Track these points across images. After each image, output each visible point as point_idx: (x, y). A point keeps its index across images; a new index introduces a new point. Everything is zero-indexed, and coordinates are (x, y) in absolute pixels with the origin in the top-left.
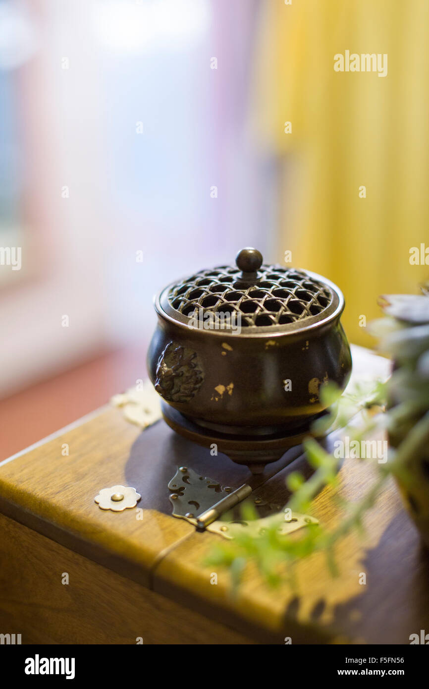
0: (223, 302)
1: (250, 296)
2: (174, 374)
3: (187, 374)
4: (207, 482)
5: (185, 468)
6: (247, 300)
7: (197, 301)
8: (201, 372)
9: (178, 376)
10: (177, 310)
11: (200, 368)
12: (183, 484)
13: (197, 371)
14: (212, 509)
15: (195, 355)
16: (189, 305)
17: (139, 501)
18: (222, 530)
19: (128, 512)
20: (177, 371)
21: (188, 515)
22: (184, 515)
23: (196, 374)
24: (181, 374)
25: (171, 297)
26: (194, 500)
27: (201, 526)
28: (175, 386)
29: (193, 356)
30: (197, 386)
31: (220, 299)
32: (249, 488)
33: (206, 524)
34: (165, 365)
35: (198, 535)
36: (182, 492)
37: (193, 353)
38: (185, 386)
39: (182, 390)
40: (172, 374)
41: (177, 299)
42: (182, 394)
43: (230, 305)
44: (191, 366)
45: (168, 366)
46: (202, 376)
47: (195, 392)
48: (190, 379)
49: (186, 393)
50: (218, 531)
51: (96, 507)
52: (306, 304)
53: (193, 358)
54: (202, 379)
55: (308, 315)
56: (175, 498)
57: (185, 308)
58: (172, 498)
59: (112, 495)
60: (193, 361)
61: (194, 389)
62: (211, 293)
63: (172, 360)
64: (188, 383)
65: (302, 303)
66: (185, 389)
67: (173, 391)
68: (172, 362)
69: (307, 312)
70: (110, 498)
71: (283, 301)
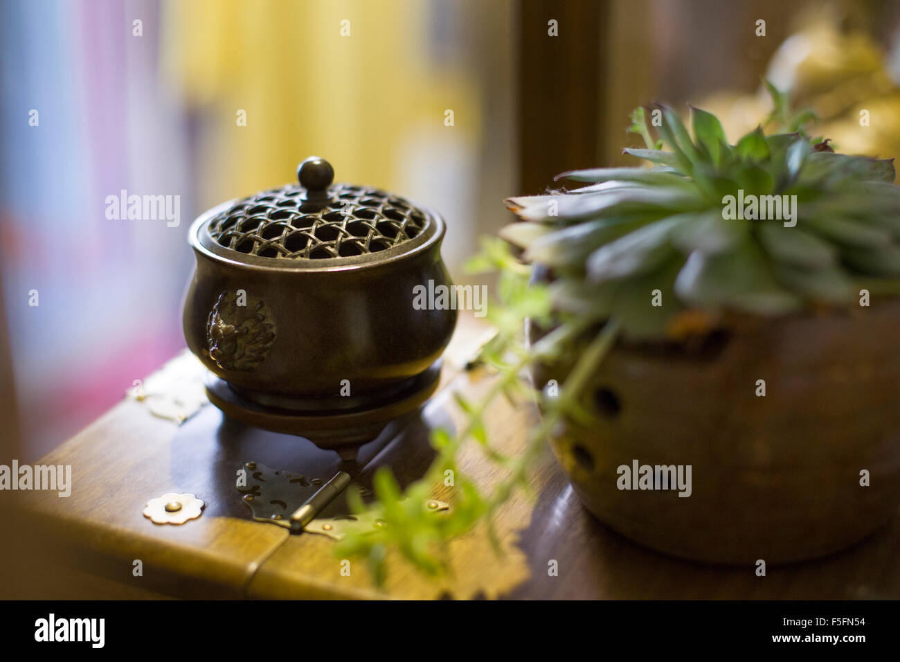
0: (291, 230)
1: (325, 219)
2: (236, 332)
3: (253, 331)
4: (287, 476)
5: (253, 462)
6: (322, 225)
7: (255, 233)
8: (271, 326)
9: (240, 335)
10: (228, 248)
11: (269, 321)
12: (257, 483)
13: (267, 324)
14: (307, 504)
15: (262, 304)
16: (244, 240)
17: (203, 509)
18: (324, 529)
19: (191, 524)
20: (240, 328)
21: (273, 516)
22: (270, 517)
23: (265, 330)
24: (245, 330)
25: (214, 234)
26: (277, 499)
27: (297, 526)
28: (238, 349)
29: (259, 306)
30: (268, 345)
31: (287, 227)
32: (346, 476)
33: (304, 523)
34: (221, 321)
35: (295, 539)
36: (258, 491)
37: (258, 302)
38: (251, 347)
39: (247, 353)
40: (234, 331)
41: (224, 235)
42: (248, 359)
43: (302, 233)
44: (259, 320)
45: (225, 322)
46: (274, 330)
47: (265, 355)
48: (258, 336)
49: (253, 357)
50: (321, 530)
51: (148, 523)
52: (399, 224)
53: (260, 308)
54: (273, 335)
55: (404, 239)
56: (251, 499)
57: (239, 244)
58: (246, 499)
59: (165, 504)
60: (259, 312)
61: (264, 350)
62: (271, 221)
63: (230, 314)
64: (256, 343)
65: (395, 225)
66: (252, 351)
67: (236, 355)
68: (231, 316)
69: (402, 235)
70: (164, 509)
71: (370, 223)
